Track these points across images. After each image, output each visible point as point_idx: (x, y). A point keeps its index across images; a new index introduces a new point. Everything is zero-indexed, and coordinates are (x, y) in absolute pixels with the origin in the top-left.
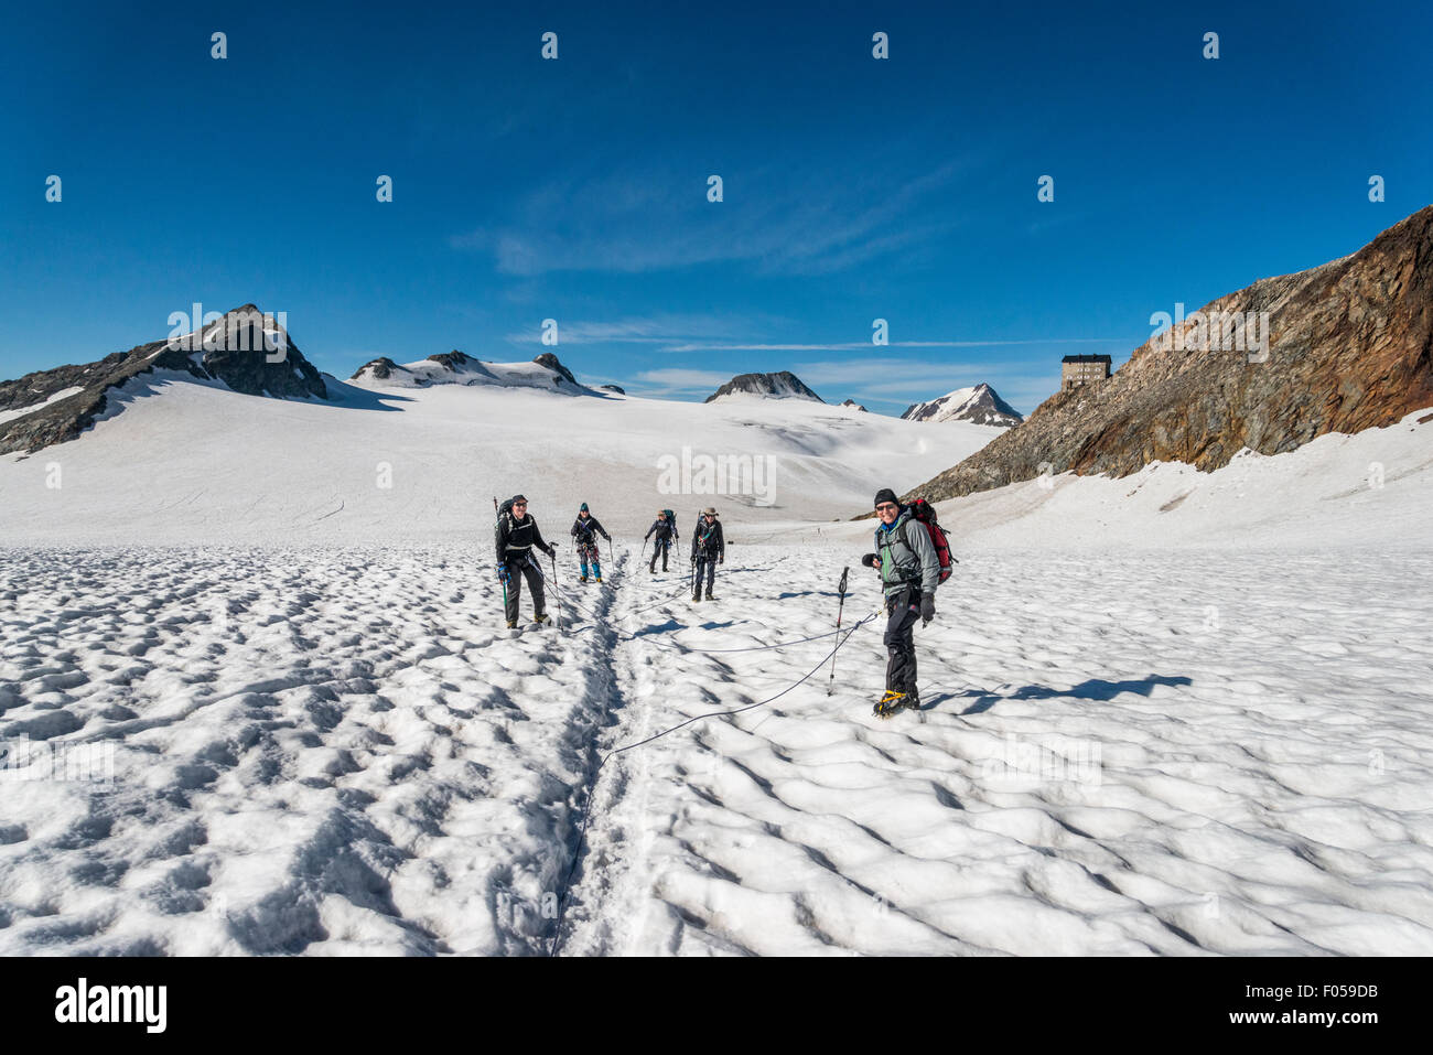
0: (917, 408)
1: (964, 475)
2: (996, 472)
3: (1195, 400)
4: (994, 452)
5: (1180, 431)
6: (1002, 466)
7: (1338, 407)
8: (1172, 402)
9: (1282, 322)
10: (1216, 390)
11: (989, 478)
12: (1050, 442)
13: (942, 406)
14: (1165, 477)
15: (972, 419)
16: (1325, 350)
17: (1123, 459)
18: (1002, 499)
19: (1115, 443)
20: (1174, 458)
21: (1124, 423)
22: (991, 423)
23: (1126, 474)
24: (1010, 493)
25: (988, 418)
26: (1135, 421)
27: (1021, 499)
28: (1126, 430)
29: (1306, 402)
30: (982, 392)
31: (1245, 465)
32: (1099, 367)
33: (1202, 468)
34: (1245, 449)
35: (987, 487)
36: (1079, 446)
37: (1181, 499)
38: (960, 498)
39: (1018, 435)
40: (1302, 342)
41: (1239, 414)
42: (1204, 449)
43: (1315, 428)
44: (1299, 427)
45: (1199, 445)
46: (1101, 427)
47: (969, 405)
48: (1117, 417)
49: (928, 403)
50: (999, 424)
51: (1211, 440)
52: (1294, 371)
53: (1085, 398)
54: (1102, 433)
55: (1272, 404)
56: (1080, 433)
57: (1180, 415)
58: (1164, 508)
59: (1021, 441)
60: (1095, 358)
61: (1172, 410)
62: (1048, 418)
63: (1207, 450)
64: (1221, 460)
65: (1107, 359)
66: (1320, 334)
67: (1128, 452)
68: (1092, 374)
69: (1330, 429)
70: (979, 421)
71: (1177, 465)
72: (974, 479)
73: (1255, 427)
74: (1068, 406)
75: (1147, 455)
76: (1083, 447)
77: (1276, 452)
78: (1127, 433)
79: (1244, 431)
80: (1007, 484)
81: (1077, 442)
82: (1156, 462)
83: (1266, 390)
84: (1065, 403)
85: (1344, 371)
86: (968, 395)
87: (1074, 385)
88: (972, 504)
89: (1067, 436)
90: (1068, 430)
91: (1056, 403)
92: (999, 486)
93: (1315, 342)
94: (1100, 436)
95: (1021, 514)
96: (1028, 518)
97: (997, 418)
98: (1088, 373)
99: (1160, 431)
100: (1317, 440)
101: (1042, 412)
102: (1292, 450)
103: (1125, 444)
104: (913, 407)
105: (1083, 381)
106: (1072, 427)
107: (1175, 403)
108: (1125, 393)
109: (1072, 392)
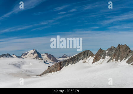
4: (45, 72)
7: (58, 70)
13: (28, 53)
14: (53, 73)
15: (36, 59)
16: (58, 68)
17: (51, 72)
22: (38, 59)
30: (34, 51)
31: (55, 72)
55: (56, 70)
59: (47, 71)
60: (50, 66)
86: (32, 51)
104: (23, 54)
106: (49, 71)
107: (53, 70)
108: (51, 69)
109: (49, 68)
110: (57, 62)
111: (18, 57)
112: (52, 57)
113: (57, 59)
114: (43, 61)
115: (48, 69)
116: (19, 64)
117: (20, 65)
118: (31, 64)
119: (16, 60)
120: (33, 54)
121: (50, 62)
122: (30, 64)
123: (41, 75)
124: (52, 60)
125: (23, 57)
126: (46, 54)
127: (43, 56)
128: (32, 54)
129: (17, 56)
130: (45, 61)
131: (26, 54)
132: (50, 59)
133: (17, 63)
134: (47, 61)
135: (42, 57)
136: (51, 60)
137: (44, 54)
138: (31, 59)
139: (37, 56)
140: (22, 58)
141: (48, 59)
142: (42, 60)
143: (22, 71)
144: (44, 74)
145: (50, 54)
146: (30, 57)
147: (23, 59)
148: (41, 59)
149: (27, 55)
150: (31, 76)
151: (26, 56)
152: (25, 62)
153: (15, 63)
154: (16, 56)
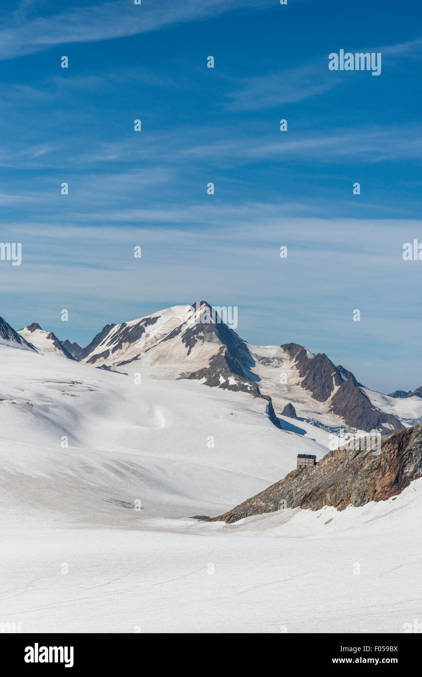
0: (115, 329)
1: (259, 505)
2: (273, 505)
3: (339, 485)
4: (271, 495)
5: (334, 496)
6: (274, 503)
7: (375, 493)
8: (332, 484)
9: (366, 459)
10: (345, 483)
11: (270, 508)
12: (292, 494)
13: (149, 329)
14: (329, 511)
15: (204, 380)
16: (374, 473)
17: (316, 504)
18: (275, 516)
19: (314, 498)
20: (331, 505)
21: (317, 490)
22: (226, 386)
23: (317, 510)
24: (278, 514)
25: (222, 380)
26: (321, 490)
27: (282, 517)
28: (318, 493)
29: (367, 491)
31: (350, 510)
32: (311, 460)
33: (338, 510)
34: (351, 504)
35: (269, 511)
36: (302, 498)
37: (331, 520)
38: (259, 515)
39: (280, 488)
40: (369, 470)
41: (350, 492)
42: (339, 504)
43: (369, 499)
44: (364, 499)
45: (338, 502)
46: (310, 491)
47: (184, 329)
48: (315, 487)
49: (130, 323)
50: (234, 388)
51: (342, 501)
52: (366, 480)
53: (306, 474)
54: (310, 493)
55: (359, 490)
56: (303, 492)
57: (334, 490)
58: (326, 523)
59: (281, 492)
60: (310, 457)
61: (332, 488)
62: (292, 482)
63: (340, 503)
64: (344, 508)
65: (314, 457)
66: (373, 468)
67: (318, 502)
68: (309, 463)
69: (372, 500)
70: (213, 382)
71: (332, 508)
72: (264, 507)
73: (354, 497)
74: (299, 477)
75: (324, 503)
76: (304, 498)
77: (358, 506)
78: (318, 494)
79: (351, 498)
80: (277, 510)
81: (302, 496)
82: (326, 506)
83: (358, 485)
84: (298, 475)
85: (377, 482)
86: (183, 315)
87: (302, 467)
88: (264, 518)
89: (298, 492)
90: (299, 490)
91: (294, 475)
92: (274, 511)
93: (372, 471)
94: (309, 495)
95: (282, 523)
96: (285, 525)
97: (232, 381)
98: (307, 463)
99: (328, 495)
100: (369, 503)
101: (289, 478)
102: (362, 506)
103: (318, 499)
104: (108, 328)
105: (305, 466)
106: (300, 489)
107: (333, 485)
108: (320, 475)
109: (301, 470)
110: (377, 426)
111: (70, 350)
112: (340, 381)
113: (377, 402)
114: (261, 406)
115: (292, 476)
116: (67, 408)
117: (74, 414)
118: (162, 419)
119: (52, 374)
120: (190, 339)
121: (317, 424)
122: (151, 413)
123: (231, 517)
124: (335, 409)
125: (105, 354)
126: (289, 348)
127: (267, 361)
128: (179, 338)
129: (62, 339)
130: (280, 404)
131: (131, 335)
132: (320, 396)
133: (55, 395)
134: (290, 411)
135: (259, 369)
136: (323, 406)
137: (272, 351)
138: (168, 377)
139: (215, 361)
140: (100, 362)
141: (305, 394)
142: (257, 393)
143: (89, 469)
144: (257, 511)
145: (322, 358)
146: (161, 358)
147: (105, 367)
148: (244, 389)
149: (140, 344)
150: (154, 516)
151: (128, 351)
152: (119, 395)
153: (40, 396)
154: (52, 336)
